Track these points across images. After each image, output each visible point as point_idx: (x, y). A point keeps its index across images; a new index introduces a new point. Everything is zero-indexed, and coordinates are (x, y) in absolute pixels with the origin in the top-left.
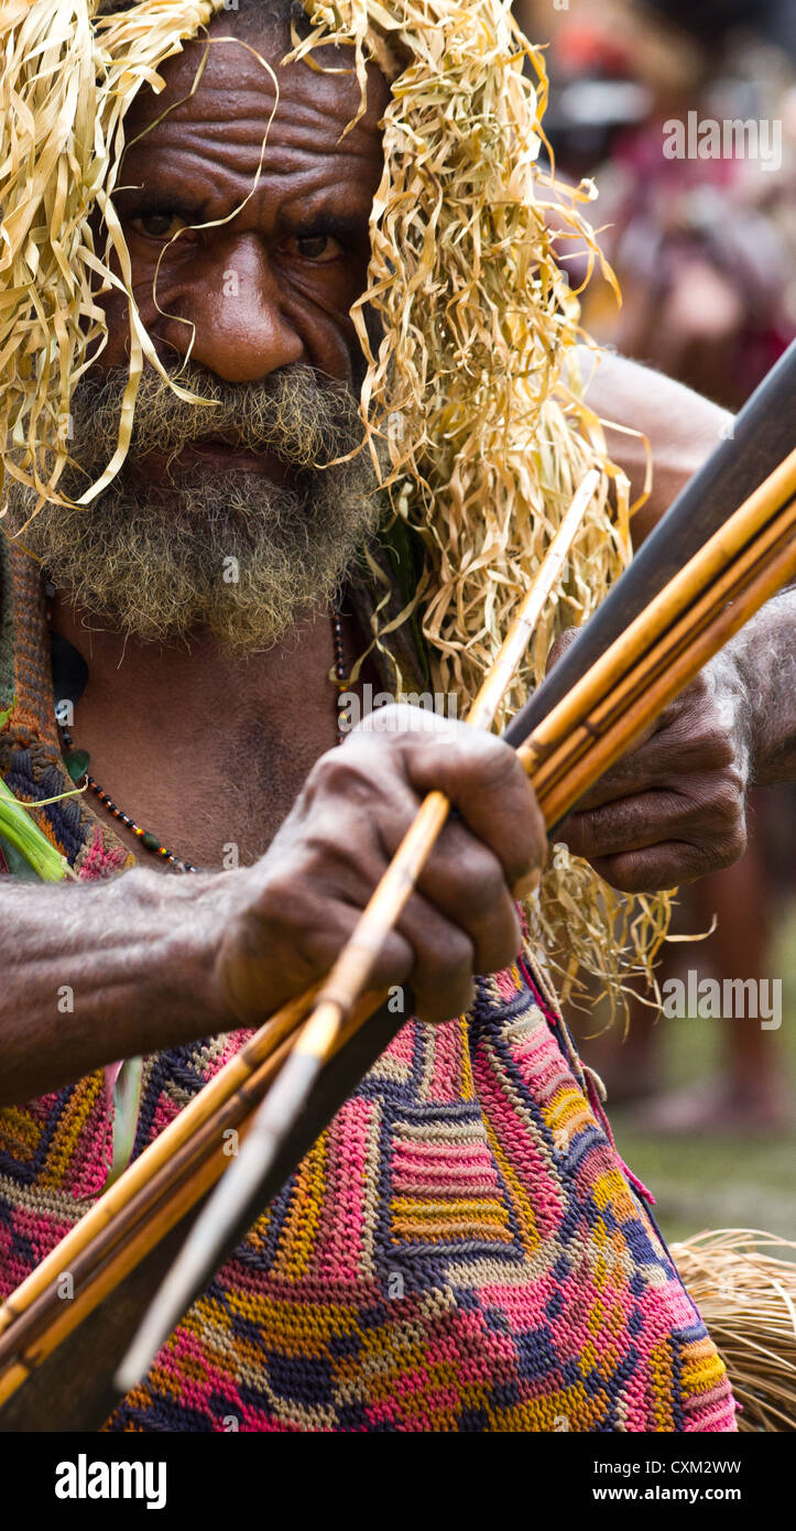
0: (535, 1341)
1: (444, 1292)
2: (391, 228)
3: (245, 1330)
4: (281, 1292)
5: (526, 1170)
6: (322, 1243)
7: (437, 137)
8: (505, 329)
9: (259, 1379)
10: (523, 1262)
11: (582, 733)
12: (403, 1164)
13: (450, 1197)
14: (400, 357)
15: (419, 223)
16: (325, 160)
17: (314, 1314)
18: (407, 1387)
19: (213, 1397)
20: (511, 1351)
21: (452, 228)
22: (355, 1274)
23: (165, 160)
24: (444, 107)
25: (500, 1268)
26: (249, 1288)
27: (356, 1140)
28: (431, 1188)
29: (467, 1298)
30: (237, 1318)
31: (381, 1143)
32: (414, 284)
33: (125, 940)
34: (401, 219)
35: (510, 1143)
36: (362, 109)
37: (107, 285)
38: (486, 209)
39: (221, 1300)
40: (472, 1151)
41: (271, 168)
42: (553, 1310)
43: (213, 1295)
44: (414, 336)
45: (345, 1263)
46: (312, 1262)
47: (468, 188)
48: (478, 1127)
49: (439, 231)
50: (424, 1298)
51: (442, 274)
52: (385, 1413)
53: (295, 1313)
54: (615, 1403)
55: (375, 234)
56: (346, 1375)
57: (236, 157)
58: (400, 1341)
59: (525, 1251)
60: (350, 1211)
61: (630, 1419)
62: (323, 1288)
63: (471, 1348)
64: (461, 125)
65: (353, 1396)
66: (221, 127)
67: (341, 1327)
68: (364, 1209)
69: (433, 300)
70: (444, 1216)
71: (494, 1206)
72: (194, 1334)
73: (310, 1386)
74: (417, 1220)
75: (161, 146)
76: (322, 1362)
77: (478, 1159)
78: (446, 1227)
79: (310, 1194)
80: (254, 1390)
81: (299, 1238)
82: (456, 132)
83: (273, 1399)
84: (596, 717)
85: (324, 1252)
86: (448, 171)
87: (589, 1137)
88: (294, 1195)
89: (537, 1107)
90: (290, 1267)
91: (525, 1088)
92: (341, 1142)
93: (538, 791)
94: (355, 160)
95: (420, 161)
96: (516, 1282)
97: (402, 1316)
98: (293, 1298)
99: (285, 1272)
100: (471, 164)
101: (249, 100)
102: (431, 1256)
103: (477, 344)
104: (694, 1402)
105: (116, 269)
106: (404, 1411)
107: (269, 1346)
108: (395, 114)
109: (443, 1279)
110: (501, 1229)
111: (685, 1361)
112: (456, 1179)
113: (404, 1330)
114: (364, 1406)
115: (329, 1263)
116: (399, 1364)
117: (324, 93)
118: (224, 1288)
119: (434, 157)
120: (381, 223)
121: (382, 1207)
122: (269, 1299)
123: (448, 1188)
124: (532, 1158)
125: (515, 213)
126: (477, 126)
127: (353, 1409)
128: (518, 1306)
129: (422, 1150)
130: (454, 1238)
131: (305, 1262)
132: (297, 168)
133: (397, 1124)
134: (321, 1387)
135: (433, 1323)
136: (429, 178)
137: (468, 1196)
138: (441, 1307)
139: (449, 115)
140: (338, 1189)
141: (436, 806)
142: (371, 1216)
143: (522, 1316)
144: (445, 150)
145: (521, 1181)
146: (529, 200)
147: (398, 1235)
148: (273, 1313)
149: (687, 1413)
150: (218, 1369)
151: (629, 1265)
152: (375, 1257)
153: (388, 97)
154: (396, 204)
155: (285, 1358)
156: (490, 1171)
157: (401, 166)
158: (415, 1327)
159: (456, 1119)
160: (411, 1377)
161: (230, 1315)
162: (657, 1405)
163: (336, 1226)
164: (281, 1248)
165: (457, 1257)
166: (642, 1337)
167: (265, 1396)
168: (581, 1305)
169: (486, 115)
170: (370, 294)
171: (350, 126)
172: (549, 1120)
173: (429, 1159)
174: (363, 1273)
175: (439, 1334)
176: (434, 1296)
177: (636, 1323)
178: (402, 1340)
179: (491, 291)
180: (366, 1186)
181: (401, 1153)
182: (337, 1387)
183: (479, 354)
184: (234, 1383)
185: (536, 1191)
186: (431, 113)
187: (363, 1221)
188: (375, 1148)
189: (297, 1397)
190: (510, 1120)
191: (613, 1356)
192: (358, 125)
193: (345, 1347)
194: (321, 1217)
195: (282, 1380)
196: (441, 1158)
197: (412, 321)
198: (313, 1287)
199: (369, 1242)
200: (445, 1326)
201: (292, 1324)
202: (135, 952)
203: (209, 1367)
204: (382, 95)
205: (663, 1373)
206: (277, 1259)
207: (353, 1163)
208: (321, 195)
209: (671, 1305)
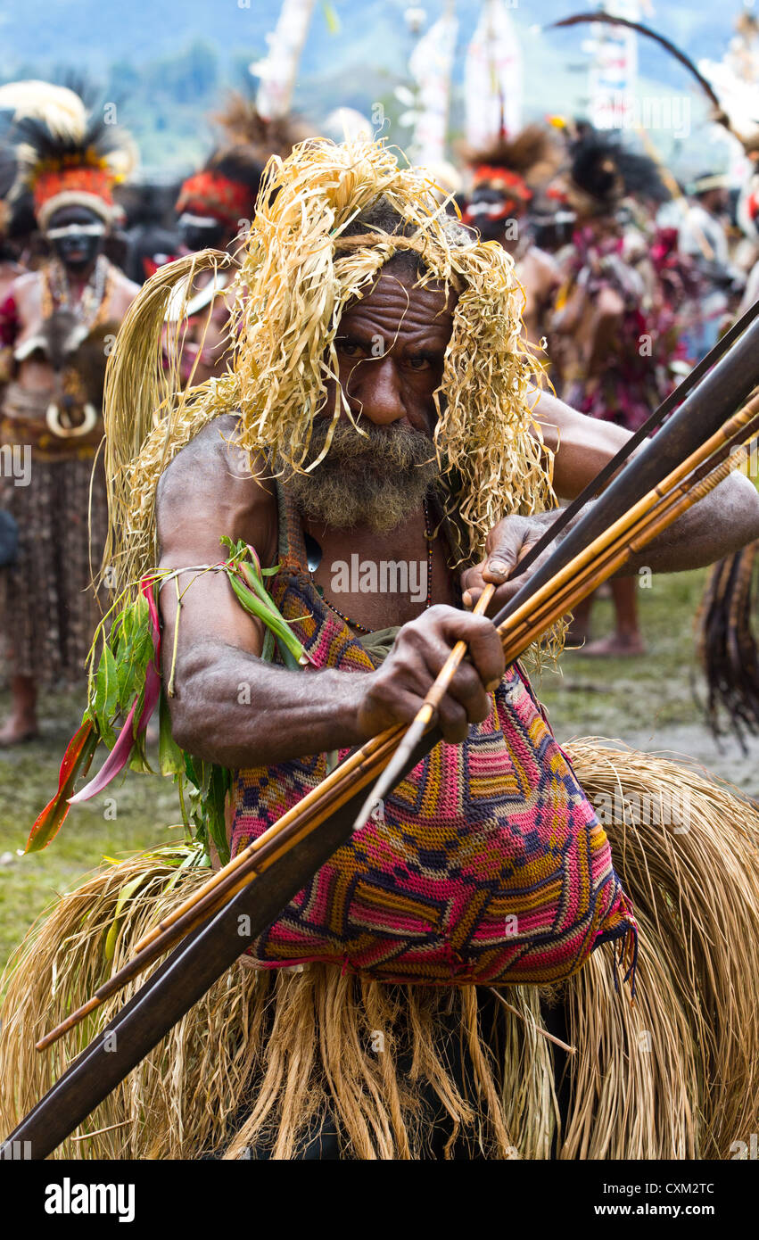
0: (532, 837)
1: (494, 820)
2: (453, 360)
3: (408, 839)
4: (424, 823)
5: (523, 759)
6: (441, 801)
7: (477, 322)
8: (501, 405)
9: (416, 860)
10: (525, 802)
11: (524, 625)
12: (473, 763)
13: (493, 777)
14: (454, 417)
15: (466, 360)
16: (426, 327)
17: (438, 832)
18: (479, 861)
19: (396, 868)
20: (522, 842)
21: (480, 362)
22: (455, 814)
23: (356, 321)
24: (481, 310)
25: (516, 806)
26: (410, 821)
27: (453, 755)
28: (486, 773)
29: (503, 821)
30: (405, 835)
31: (464, 755)
32: (462, 385)
33: (321, 703)
34: (458, 357)
35: (515, 747)
36: (445, 307)
37: (329, 376)
38: (496, 355)
39: (398, 827)
40: (501, 754)
41: (403, 329)
42: (538, 822)
43: (394, 825)
44: (460, 407)
45: (451, 809)
46: (437, 810)
47: (489, 345)
48: (503, 743)
49: (474, 362)
50: (485, 823)
51: (475, 382)
52: (469, 872)
53: (430, 832)
54: (564, 859)
55: (446, 362)
56: (453, 856)
57: (388, 323)
58: (475, 841)
59: (525, 797)
60: (452, 787)
61: (570, 865)
62: (442, 820)
63: (506, 843)
64: (487, 318)
65: (455, 865)
66: (381, 309)
67: (450, 837)
68: (458, 785)
69: (470, 392)
70: (492, 785)
71: (511, 778)
72: (386, 841)
73: (437, 862)
74: (481, 788)
75: (354, 315)
76: (442, 852)
77: (503, 757)
78: (493, 790)
79: (434, 780)
80: (413, 865)
81: (430, 799)
82: (485, 321)
83: (421, 868)
84: (532, 619)
85: (442, 805)
86: (480, 337)
87: (547, 740)
88: (427, 780)
89: (526, 729)
90: (427, 812)
91: (520, 721)
92: (447, 756)
93: (504, 647)
94: (439, 327)
95: (469, 333)
96: (523, 812)
97: (476, 831)
98: (429, 825)
99: (425, 814)
100: (490, 335)
101: (396, 299)
102: (487, 804)
103: (489, 412)
104: (596, 854)
105: (333, 370)
106: (477, 870)
107: (419, 846)
108: (460, 310)
109: (493, 814)
110: (515, 788)
111: (591, 837)
112: (496, 768)
113: (477, 836)
114: (460, 869)
115: (444, 810)
116: (475, 852)
117: (429, 300)
118: (399, 822)
119: (475, 331)
120: (449, 358)
121: (466, 784)
122: (419, 826)
123: (492, 772)
124: (525, 753)
125: (508, 356)
126: (495, 320)
127: (456, 870)
128: (524, 822)
129: (481, 757)
130: (496, 795)
131: (434, 810)
132: (414, 330)
133: (469, 746)
134: (442, 862)
135: (489, 834)
136: (472, 339)
137: (501, 775)
138: (493, 826)
139: (483, 314)
140: (446, 777)
141: (460, 648)
142: (461, 788)
143: (526, 827)
144: (480, 328)
145: (521, 764)
146: (515, 352)
147: (473, 796)
148: (421, 832)
149: (593, 859)
150: (398, 857)
151: (567, 796)
152: (463, 806)
153: (457, 303)
154: (457, 350)
155: (426, 851)
156: (510, 762)
157: (460, 333)
158: (482, 835)
159: (493, 740)
160: (480, 856)
161: (402, 833)
162: (580, 857)
163: (446, 793)
164: (423, 804)
165: (498, 803)
166: (574, 828)
167: (418, 867)
168: (549, 818)
169: (498, 315)
170: (442, 388)
171: (439, 314)
172: (531, 735)
173: (484, 760)
174: (459, 813)
175: (492, 838)
176: (489, 822)
177: (571, 823)
178: (476, 840)
179: (495, 389)
180: (458, 775)
181: (472, 759)
182: (449, 862)
183: (490, 417)
184: (404, 862)
185: (528, 768)
186: (475, 312)
187: (458, 791)
188: (461, 758)
189: (431, 867)
190: (514, 736)
191: (563, 838)
192: (442, 314)
193: (452, 845)
194: (440, 790)
195: (425, 860)
196: (488, 759)
197: (460, 401)
198: (437, 820)
199: (461, 800)
200: (494, 834)
201: (429, 836)
202: (325, 708)
203: (393, 855)
204: (454, 301)
205: (583, 843)
206: (421, 808)
207: (453, 765)
208: (423, 342)
209: (584, 812)
